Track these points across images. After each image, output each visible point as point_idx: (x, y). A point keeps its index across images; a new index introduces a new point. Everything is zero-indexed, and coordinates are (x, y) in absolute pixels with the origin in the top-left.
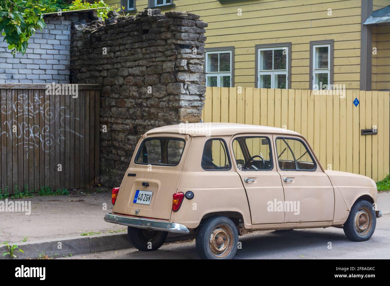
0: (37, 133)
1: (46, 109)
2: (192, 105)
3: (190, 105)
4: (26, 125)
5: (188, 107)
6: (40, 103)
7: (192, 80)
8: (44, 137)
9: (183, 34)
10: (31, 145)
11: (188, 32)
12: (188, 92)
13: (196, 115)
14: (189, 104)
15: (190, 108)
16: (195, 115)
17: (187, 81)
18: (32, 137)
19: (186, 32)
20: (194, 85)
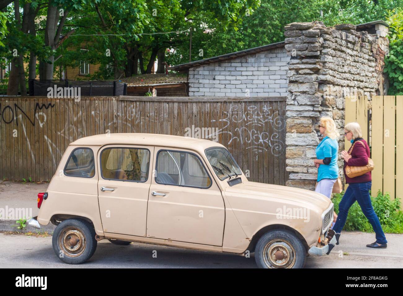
0: (266, 139)
1: (275, 118)
2: (302, 115)
3: (300, 116)
4: (256, 132)
5: (297, 117)
6: (269, 113)
7: (302, 90)
8: (273, 143)
9: (287, 45)
10: (261, 149)
11: (292, 43)
12: (296, 103)
13: (307, 125)
14: (298, 115)
15: (300, 118)
16: (305, 125)
17: (296, 92)
18: (261, 142)
19: (290, 43)
20: (303, 96)
